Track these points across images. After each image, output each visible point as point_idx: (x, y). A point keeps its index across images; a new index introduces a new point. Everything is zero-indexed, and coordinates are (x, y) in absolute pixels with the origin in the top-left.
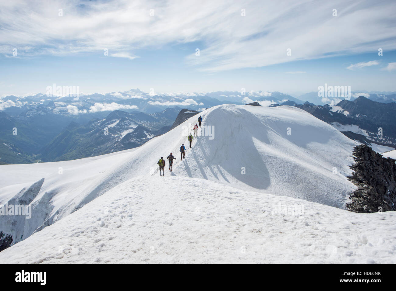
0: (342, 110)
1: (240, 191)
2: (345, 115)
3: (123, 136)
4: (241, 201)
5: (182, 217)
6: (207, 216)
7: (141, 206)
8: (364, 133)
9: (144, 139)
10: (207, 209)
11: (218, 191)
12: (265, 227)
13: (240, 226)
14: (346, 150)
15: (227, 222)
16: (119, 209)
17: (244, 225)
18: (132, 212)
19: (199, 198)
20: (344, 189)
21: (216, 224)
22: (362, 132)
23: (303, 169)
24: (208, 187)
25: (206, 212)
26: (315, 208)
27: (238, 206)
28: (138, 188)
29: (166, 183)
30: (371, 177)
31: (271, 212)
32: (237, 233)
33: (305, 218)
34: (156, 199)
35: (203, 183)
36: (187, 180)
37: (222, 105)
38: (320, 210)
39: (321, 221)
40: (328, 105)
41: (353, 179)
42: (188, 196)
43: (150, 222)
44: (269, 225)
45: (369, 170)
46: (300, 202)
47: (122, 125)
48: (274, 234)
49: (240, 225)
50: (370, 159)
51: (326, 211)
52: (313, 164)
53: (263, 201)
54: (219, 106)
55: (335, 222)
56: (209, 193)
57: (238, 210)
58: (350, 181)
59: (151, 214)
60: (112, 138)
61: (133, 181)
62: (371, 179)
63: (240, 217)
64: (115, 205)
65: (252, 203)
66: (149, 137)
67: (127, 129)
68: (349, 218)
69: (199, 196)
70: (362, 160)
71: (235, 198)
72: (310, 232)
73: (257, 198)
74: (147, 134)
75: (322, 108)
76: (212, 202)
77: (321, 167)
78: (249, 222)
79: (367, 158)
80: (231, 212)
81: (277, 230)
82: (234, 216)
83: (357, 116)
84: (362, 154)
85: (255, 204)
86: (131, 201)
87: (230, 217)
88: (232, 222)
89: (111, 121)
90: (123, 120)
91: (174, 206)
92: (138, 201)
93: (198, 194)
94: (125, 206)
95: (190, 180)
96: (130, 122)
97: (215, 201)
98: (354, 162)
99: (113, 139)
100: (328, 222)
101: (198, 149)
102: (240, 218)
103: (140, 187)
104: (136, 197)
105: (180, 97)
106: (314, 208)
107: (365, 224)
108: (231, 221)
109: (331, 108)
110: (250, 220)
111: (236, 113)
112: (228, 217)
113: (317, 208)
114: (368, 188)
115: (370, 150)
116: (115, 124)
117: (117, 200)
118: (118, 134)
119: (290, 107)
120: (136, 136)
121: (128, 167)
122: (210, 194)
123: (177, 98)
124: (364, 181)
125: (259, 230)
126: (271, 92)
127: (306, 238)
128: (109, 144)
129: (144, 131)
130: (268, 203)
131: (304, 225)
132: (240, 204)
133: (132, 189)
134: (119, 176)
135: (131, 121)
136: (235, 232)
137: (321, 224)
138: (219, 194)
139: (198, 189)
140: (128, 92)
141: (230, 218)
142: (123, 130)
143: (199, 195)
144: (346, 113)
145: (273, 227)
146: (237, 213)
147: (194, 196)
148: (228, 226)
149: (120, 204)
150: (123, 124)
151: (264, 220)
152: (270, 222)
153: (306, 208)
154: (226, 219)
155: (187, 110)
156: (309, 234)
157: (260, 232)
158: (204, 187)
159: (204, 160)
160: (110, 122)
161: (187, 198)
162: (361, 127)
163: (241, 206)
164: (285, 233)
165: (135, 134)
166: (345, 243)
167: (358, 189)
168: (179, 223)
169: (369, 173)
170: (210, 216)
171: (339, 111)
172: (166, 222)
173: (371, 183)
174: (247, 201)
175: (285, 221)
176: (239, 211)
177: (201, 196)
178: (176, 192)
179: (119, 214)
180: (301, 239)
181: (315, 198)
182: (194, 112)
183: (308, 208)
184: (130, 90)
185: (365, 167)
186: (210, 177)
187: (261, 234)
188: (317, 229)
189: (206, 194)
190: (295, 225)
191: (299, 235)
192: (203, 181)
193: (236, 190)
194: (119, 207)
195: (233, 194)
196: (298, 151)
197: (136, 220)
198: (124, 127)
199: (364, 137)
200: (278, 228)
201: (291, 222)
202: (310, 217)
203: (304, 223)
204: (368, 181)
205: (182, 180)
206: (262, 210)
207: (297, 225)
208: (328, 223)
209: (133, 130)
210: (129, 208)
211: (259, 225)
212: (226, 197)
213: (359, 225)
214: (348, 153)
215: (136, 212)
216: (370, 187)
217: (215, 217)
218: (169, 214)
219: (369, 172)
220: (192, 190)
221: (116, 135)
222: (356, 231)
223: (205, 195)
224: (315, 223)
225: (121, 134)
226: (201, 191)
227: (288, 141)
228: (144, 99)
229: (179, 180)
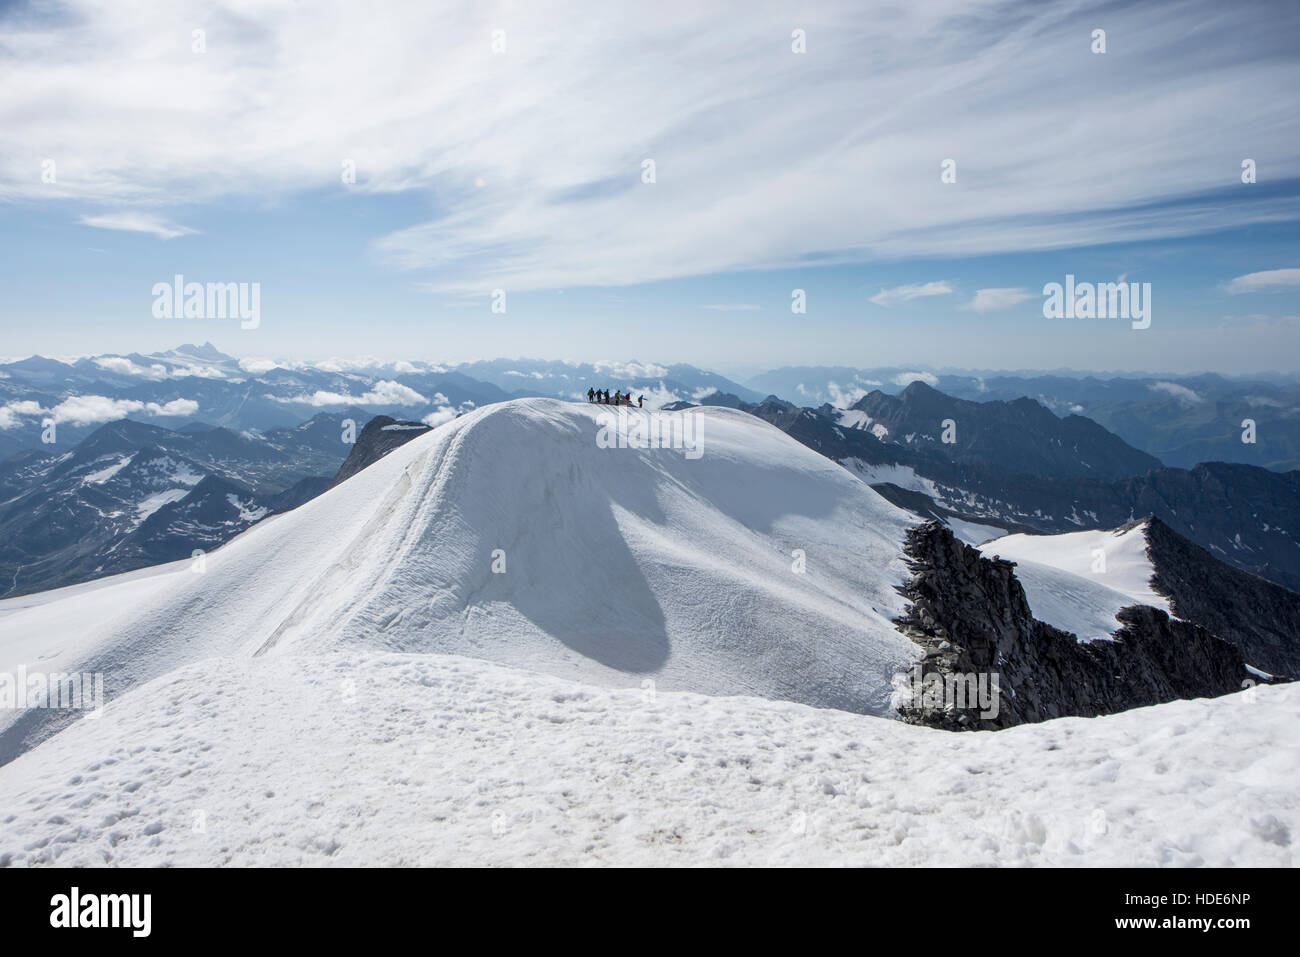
0: (869, 421)
1: (589, 689)
2: (877, 435)
3: (144, 516)
4: (600, 727)
5: (377, 811)
6: (479, 798)
7: (205, 782)
8: (929, 487)
9: (228, 523)
10: (477, 768)
11: (511, 694)
12: (696, 815)
13: (605, 824)
14: (885, 539)
15: (557, 811)
16: (103, 804)
17: (618, 819)
18: (160, 813)
19: (441, 727)
20: (888, 659)
21: (513, 828)
22: (922, 486)
23: (772, 605)
24: (474, 684)
25: (472, 782)
26: (838, 728)
27: (588, 745)
28: (195, 708)
29: (311, 679)
30: (955, 617)
31: (704, 757)
32: (595, 851)
33: (819, 765)
34: (271, 749)
35: (456, 670)
36: (395, 665)
37: (513, 402)
38: (853, 732)
39: (869, 774)
40: (831, 407)
41: (910, 627)
42: (398, 726)
43: (241, 849)
44: (706, 808)
45: (947, 597)
46: (789, 710)
47: (141, 477)
48: (731, 840)
49: (604, 821)
50: (948, 564)
51: (873, 737)
52: (797, 587)
53: (675, 718)
54: (503, 405)
55: (914, 772)
56: (479, 705)
57: (592, 760)
58: (901, 631)
59: (246, 812)
60: (96, 523)
61: (175, 683)
62: (955, 625)
63: (601, 788)
64: (86, 790)
65: (636, 731)
66: (247, 516)
67: (160, 489)
68: (949, 754)
69: (444, 722)
70: (930, 568)
71: (574, 716)
72: (850, 820)
73: (651, 712)
74: (238, 505)
75: (814, 416)
76: (493, 740)
77: (822, 593)
78: (636, 803)
79: (942, 563)
80: (567, 773)
81: (738, 822)
82: (580, 786)
83: (909, 441)
84: (929, 549)
85: (650, 731)
86: (159, 763)
87: (564, 790)
88: (574, 809)
89: (97, 461)
90: (145, 455)
91: (347, 768)
92: (192, 763)
93: (439, 712)
94: (133, 789)
95: (405, 663)
96: (173, 463)
97: (506, 734)
98: (911, 576)
99: (100, 528)
100: (892, 774)
101: (431, 550)
102: (600, 792)
103: (204, 703)
104: (186, 748)
105: (368, 377)
106: (834, 727)
107: (1005, 771)
108: (570, 807)
109: (839, 415)
110: (638, 793)
111: (561, 428)
112: (556, 793)
113: (843, 728)
114: (951, 650)
115: (947, 537)
116: (114, 470)
117: (97, 768)
118: (121, 507)
119: (724, 411)
120: (195, 515)
121: (159, 627)
122: (483, 711)
123: (356, 378)
124: (937, 632)
125: (675, 833)
126: (667, 365)
127: (842, 842)
128: (83, 548)
129: (228, 495)
130: (690, 724)
131: (821, 793)
132: (596, 739)
133: (168, 714)
134: (122, 667)
135: (178, 459)
136: (590, 848)
137: (874, 781)
138: (515, 707)
139: (439, 695)
140: (170, 354)
141: (565, 795)
142: (147, 493)
143: (443, 717)
144: (880, 431)
145: (722, 815)
146: (588, 773)
147: (424, 723)
148: (562, 828)
149: (110, 784)
150: (145, 472)
151: (686, 791)
152: (707, 793)
153: (812, 731)
154: (551, 803)
155: (392, 421)
156: (848, 829)
157: (679, 837)
158: (462, 685)
159: (455, 587)
160: (90, 464)
161: (397, 731)
162: (920, 472)
163: (601, 743)
164: (769, 834)
165: (192, 505)
166: (984, 848)
167: (925, 655)
168: (367, 839)
169: (948, 605)
170: (489, 797)
171: (861, 424)
172: (309, 841)
173: (955, 636)
174: (618, 724)
175: (756, 786)
176: (594, 764)
177: (450, 718)
178: (354, 713)
179: (103, 826)
180: (828, 848)
181: (809, 693)
182: (417, 428)
183: (819, 729)
184: (179, 349)
185: (936, 589)
186: (474, 647)
187: (682, 846)
188: (866, 805)
189: (467, 711)
190: (792, 798)
191: (817, 835)
192: (456, 663)
193: (576, 689)
194: (106, 797)
195: (568, 704)
196: (753, 546)
197: (180, 848)
198: (151, 481)
199: (929, 500)
200: (739, 817)
201: (774, 785)
202: (832, 763)
203: (820, 785)
204: (949, 628)
205: (376, 666)
206: (675, 754)
207: (798, 796)
208: (894, 778)
209: (187, 493)
210: (150, 795)
211: (672, 810)
212: (542, 717)
213: (990, 773)
214: (893, 549)
215: (181, 812)
216: (957, 648)
217: (510, 798)
218: (323, 804)
219: (947, 601)
220: (415, 700)
221: (116, 514)
222: (989, 796)
223: (464, 714)
224: (855, 784)
225: (137, 508)
226: (449, 701)
227: (723, 515)
228: (230, 381)
229: (364, 665)
